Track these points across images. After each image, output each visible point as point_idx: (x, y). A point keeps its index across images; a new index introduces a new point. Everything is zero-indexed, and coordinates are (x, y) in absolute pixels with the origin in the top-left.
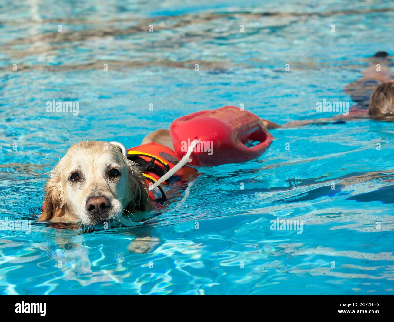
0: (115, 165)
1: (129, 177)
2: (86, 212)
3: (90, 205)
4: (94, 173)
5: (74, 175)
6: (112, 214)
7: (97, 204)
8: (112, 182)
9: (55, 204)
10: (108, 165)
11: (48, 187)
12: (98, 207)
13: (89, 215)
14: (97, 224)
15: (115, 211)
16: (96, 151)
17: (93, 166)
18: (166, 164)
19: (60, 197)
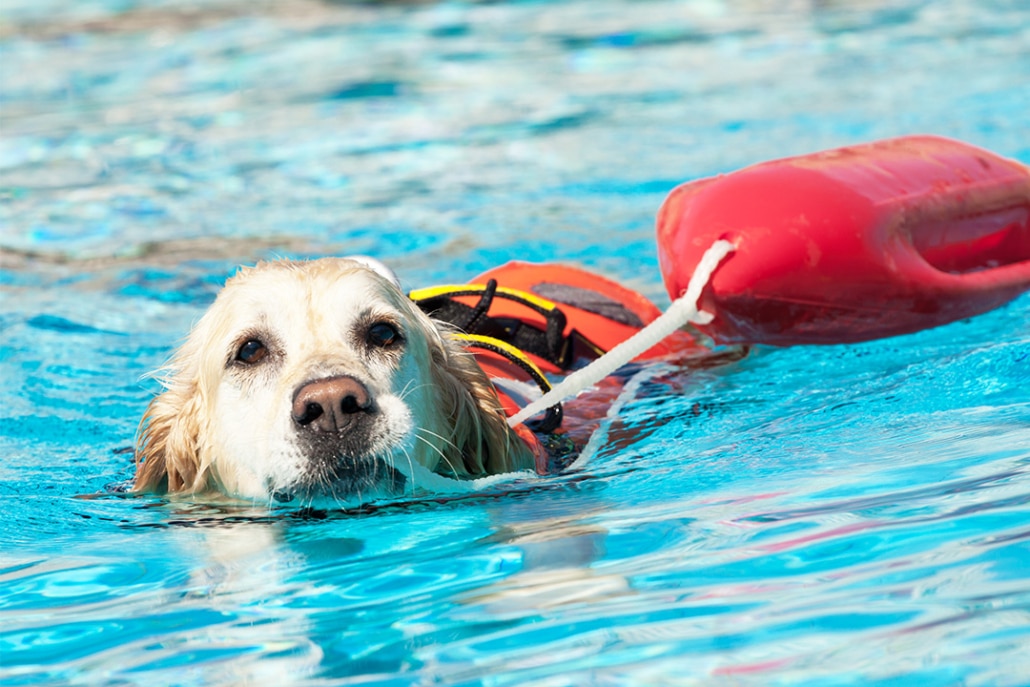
0: (383, 309)
1: (433, 369)
2: (293, 435)
3: (305, 402)
4: (314, 333)
5: (248, 348)
6: (382, 436)
7: (328, 397)
8: (377, 360)
9: (177, 474)
10: (363, 308)
11: (153, 420)
12: (332, 408)
13: (304, 444)
14: (330, 474)
15: (391, 427)
16: (318, 272)
17: (310, 314)
18: (550, 306)
19: (198, 445)
